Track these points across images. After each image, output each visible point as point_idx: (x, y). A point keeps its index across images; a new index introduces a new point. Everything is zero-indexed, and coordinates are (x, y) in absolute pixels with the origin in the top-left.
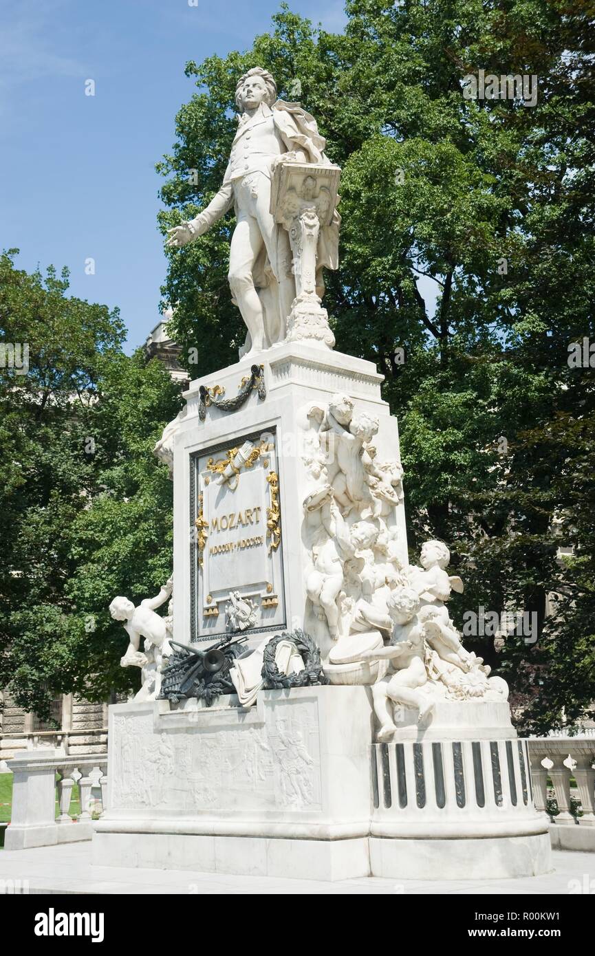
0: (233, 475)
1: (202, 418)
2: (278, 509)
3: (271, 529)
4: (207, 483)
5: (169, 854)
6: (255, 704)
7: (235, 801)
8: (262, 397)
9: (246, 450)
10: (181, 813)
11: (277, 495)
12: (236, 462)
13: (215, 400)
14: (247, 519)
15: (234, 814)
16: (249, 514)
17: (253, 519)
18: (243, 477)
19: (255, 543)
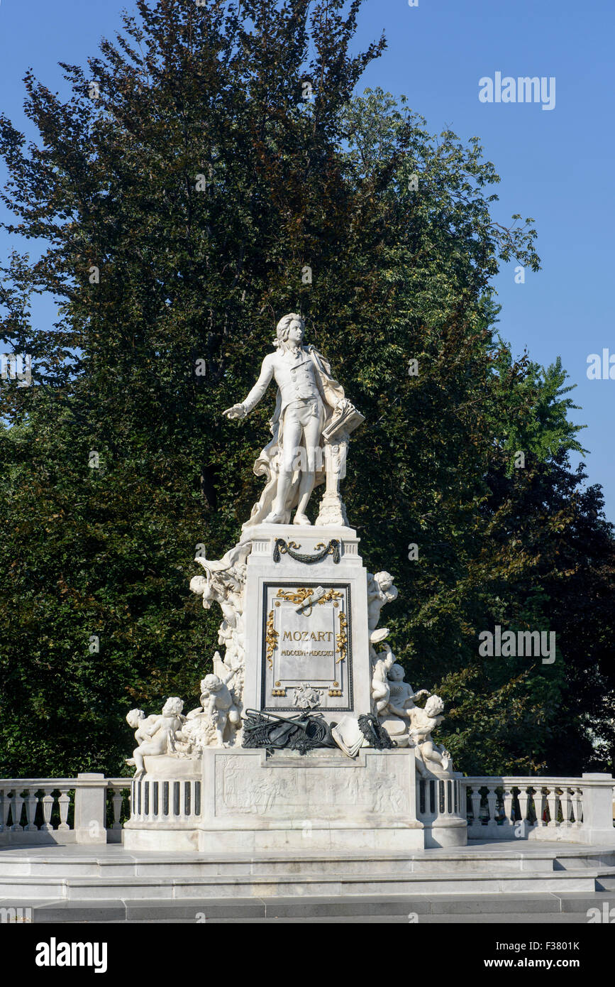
0: (309, 606)
1: (277, 559)
2: (350, 636)
3: (342, 648)
4: (278, 605)
5: (287, 842)
6: (358, 755)
7: (339, 811)
8: (337, 561)
9: (317, 592)
10: (289, 819)
11: (349, 626)
12: (315, 597)
13: (292, 549)
14: (318, 637)
15: (339, 818)
16: (321, 634)
17: (326, 637)
18: (316, 607)
19: (328, 654)
